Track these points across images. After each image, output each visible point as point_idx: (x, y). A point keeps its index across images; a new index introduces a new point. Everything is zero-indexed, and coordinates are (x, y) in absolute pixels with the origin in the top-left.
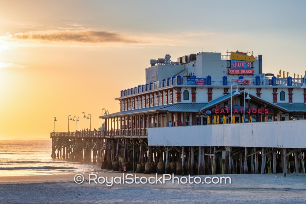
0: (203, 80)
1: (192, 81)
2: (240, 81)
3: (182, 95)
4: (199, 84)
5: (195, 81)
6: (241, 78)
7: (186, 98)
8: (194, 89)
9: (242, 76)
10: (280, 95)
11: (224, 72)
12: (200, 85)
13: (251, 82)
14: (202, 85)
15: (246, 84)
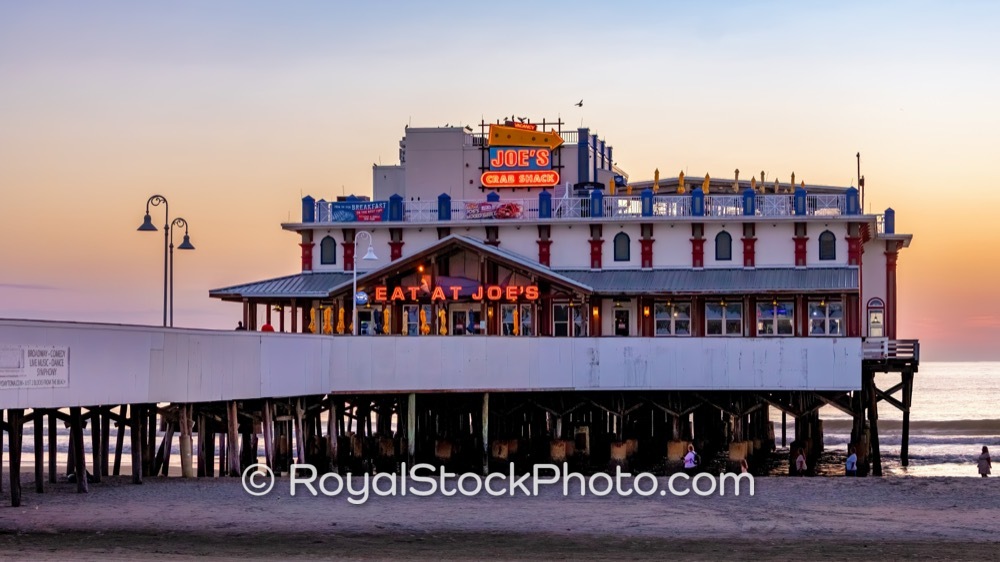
0: (377, 207)
1: (346, 210)
2: (488, 207)
3: (316, 252)
4: (366, 218)
5: (354, 212)
6: (493, 198)
7: (328, 258)
8: (350, 233)
9: (496, 191)
10: (613, 244)
11: (471, 182)
12: (369, 221)
13: (521, 210)
14: (376, 220)
15: (508, 214)
